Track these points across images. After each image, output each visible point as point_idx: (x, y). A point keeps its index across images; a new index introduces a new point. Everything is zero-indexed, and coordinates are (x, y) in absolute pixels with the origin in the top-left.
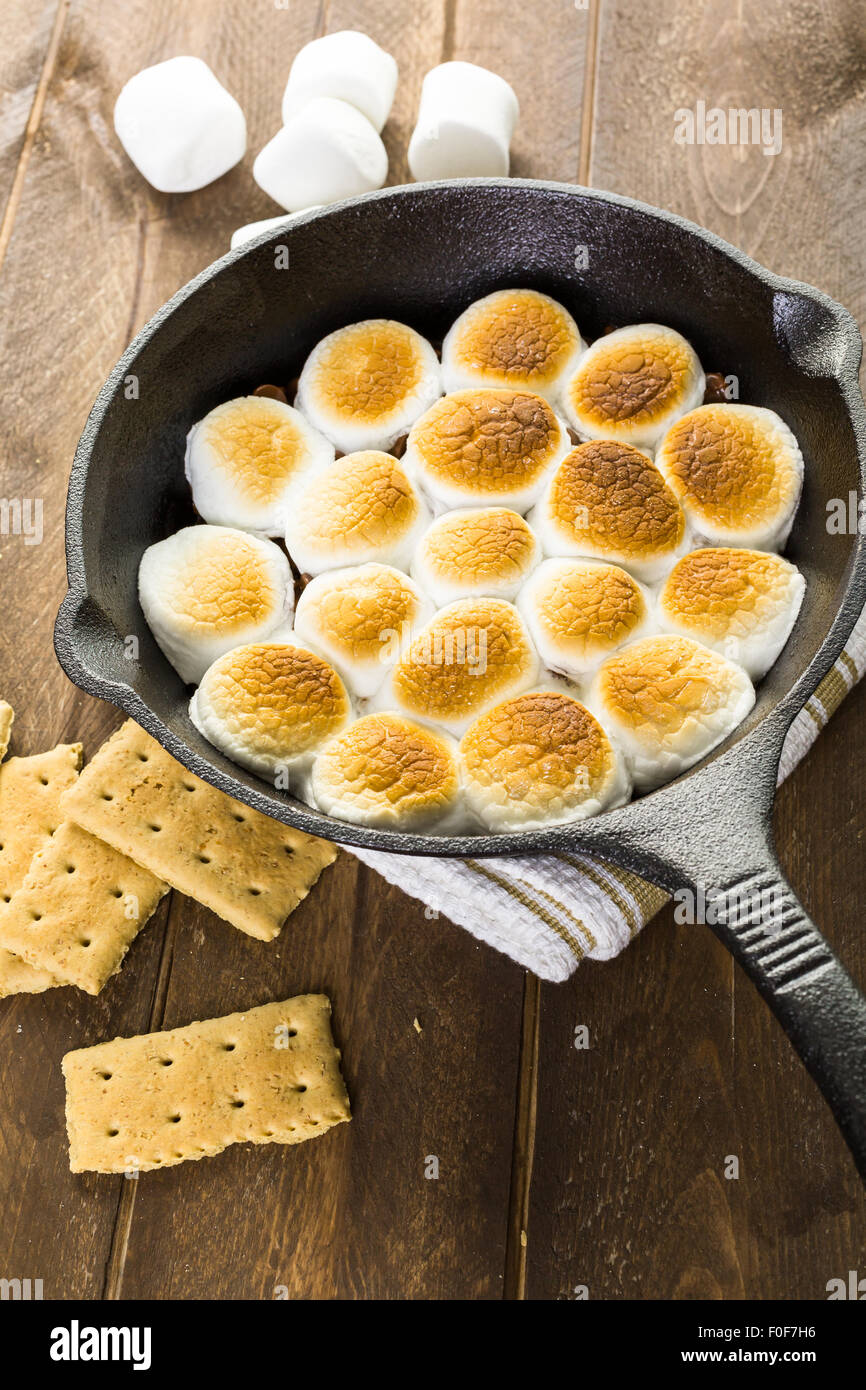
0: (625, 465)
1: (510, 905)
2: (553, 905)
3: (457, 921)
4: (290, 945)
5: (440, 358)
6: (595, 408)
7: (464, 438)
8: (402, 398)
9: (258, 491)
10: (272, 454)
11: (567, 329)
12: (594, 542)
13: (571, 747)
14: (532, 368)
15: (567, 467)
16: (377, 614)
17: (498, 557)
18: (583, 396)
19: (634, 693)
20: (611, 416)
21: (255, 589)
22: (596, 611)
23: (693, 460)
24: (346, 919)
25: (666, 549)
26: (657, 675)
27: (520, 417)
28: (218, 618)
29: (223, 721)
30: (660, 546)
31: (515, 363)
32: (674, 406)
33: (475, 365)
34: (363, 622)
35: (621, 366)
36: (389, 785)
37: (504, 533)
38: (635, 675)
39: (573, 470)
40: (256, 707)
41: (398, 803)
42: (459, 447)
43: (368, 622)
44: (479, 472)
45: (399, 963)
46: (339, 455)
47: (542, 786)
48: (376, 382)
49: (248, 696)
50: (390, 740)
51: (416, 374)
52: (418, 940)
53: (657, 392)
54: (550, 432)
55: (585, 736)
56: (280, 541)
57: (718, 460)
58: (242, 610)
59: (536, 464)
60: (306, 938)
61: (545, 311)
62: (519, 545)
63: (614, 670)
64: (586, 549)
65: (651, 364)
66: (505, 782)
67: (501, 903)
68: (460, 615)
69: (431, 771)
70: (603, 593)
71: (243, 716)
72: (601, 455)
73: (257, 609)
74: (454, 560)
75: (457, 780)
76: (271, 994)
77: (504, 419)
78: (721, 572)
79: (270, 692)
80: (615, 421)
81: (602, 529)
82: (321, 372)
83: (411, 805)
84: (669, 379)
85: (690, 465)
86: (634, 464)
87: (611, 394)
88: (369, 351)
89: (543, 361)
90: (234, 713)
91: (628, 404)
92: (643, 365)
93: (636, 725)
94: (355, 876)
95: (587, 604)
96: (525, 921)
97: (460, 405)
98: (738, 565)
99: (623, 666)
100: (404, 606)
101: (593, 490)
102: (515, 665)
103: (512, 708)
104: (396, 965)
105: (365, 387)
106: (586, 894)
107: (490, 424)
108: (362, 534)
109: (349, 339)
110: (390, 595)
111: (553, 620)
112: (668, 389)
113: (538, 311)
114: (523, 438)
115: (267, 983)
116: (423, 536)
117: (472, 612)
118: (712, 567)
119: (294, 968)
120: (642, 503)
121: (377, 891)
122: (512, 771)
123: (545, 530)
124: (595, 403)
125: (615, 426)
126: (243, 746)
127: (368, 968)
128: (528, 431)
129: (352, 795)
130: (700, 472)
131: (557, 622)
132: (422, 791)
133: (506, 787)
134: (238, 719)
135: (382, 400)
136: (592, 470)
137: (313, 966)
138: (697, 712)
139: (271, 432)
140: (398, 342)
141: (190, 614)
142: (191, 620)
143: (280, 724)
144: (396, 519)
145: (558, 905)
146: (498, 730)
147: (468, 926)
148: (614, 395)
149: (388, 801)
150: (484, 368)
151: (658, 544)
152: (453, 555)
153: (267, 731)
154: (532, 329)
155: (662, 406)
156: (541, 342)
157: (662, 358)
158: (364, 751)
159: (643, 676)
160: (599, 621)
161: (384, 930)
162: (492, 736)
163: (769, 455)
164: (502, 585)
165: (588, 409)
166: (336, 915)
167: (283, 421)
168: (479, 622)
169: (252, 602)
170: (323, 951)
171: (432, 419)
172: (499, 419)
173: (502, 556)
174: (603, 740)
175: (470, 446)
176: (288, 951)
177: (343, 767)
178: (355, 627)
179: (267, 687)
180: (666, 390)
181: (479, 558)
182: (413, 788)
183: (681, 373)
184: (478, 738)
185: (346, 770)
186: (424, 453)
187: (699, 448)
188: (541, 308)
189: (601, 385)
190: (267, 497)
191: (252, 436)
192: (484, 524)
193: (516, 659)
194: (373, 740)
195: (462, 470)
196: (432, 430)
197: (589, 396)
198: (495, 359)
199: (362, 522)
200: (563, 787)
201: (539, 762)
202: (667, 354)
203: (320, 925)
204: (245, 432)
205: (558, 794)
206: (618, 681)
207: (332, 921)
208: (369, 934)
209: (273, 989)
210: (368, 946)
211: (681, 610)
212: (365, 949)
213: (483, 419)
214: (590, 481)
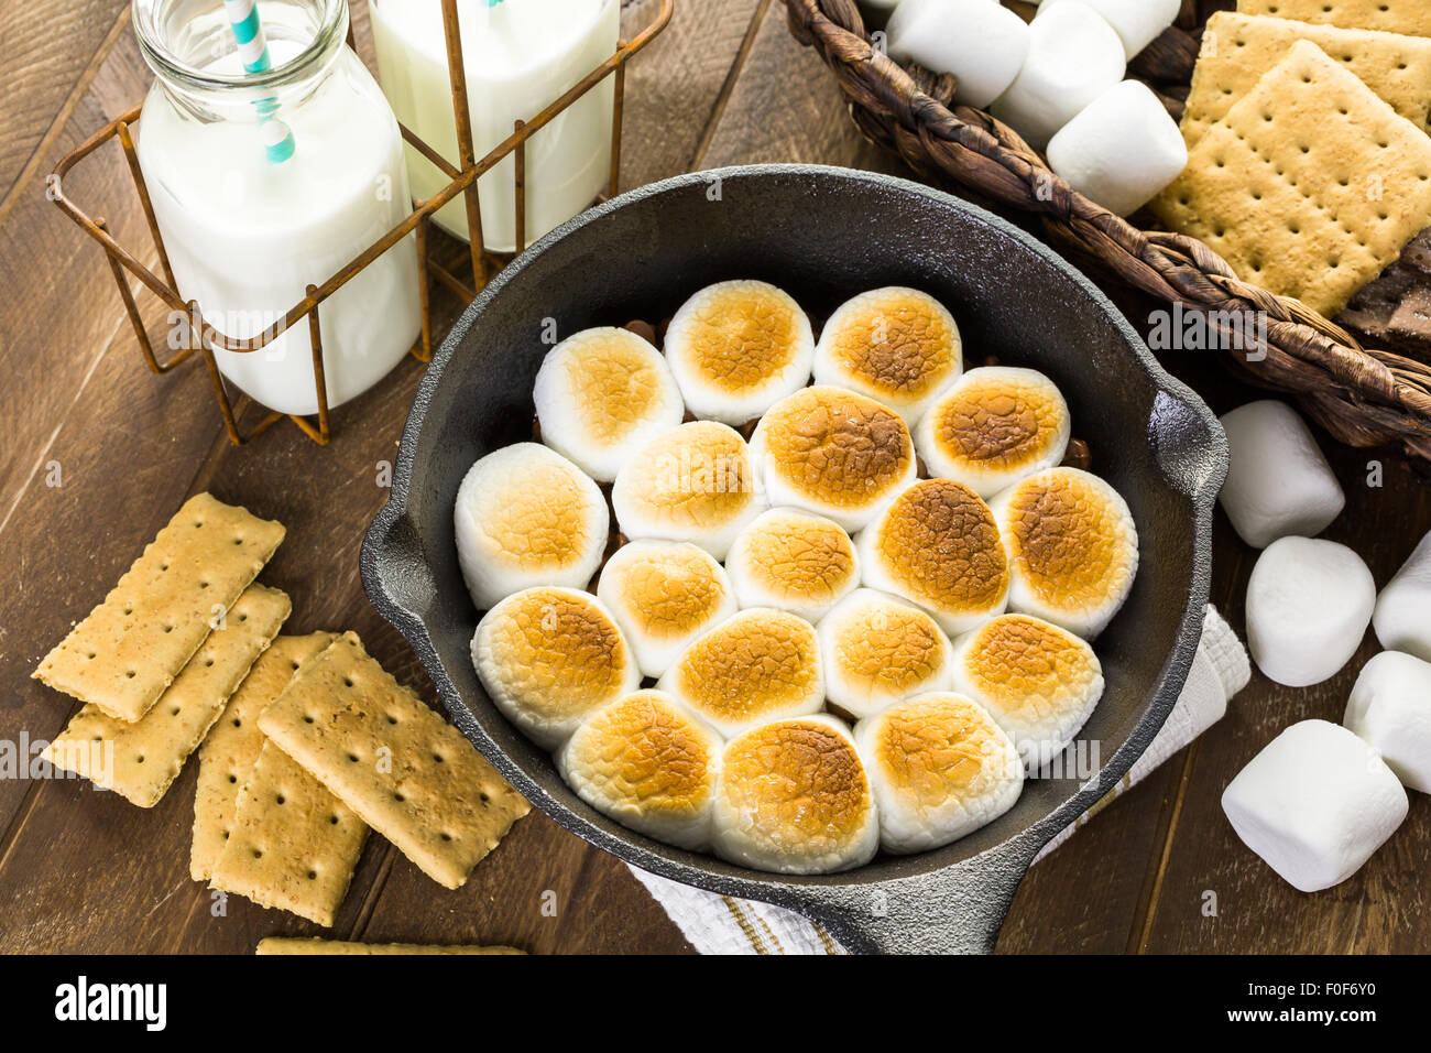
0: (963, 514)
1: (727, 923)
2: (768, 935)
3: (673, 917)
4: (506, 890)
5: (817, 342)
6: (954, 439)
7: (815, 441)
8: (767, 376)
9: (600, 431)
10: (625, 395)
11: (950, 348)
12: (910, 585)
13: (831, 797)
14: (903, 383)
15: (905, 500)
16: (681, 597)
17: (814, 577)
18: (945, 424)
19: (907, 753)
20: (967, 453)
21: (569, 533)
22: (891, 655)
23: (1036, 525)
25: (979, 609)
26: (934, 742)
27: (875, 436)
28: (524, 552)
29: (498, 667)
30: (975, 606)
31: (886, 374)
32: (1031, 460)
33: (846, 363)
34: (666, 601)
35: (991, 405)
36: (642, 779)
37: (827, 553)
38: (914, 735)
39: (910, 505)
40: (533, 660)
41: (644, 803)
42: (807, 450)
43: (671, 603)
44: (819, 480)
46: (689, 417)
47: (791, 828)
48: (747, 352)
49: (528, 647)
50: (654, 730)
51: (789, 355)
53: (1018, 442)
54: (901, 459)
55: (848, 788)
56: (607, 488)
57: (1060, 534)
58: (550, 550)
59: (877, 488)
60: (524, 888)
61: (933, 322)
62: (838, 571)
63: (893, 721)
64: (900, 589)
65: (1021, 413)
66: (756, 810)
67: (719, 918)
68: (762, 623)
69: (687, 775)
70: (903, 638)
71: (519, 667)
72: (941, 497)
73: (566, 553)
74: (771, 567)
75: (710, 790)
76: (475, 935)
77: (860, 434)
78: (1031, 648)
79: (551, 648)
80: (969, 459)
81: (921, 574)
82: (695, 324)
83: (658, 807)
84: (1034, 433)
85: (1032, 529)
86: (972, 514)
87: (973, 430)
88: (749, 316)
89: (915, 379)
90: (510, 661)
91: (987, 445)
92: (1013, 411)
93: (900, 786)
95: (884, 646)
96: (737, 944)
97: (820, 404)
98: (1051, 646)
99: (906, 721)
100: (710, 598)
101: (924, 532)
102: (800, 688)
103: (784, 734)
105: (735, 355)
106: (803, 937)
107: (844, 434)
108: (689, 511)
109: (733, 297)
110: (698, 583)
111: (847, 655)
112: (1030, 442)
113: (925, 321)
114: (872, 459)
115: (475, 922)
116: (747, 530)
117: (774, 623)
118: (1024, 639)
119: (504, 915)
120: (969, 557)
121: (605, 860)
122: (767, 802)
123: (868, 559)
124: (955, 434)
125: (967, 464)
126: (510, 699)
127: (575, 935)
128: (879, 453)
129: (603, 778)
130: (1039, 539)
131: (851, 658)
132: (672, 796)
133: (755, 817)
134: (513, 670)
135: (748, 373)
136: (929, 510)
137: (523, 918)
138: (962, 794)
139: (631, 372)
140: (781, 316)
141: (499, 540)
142: (498, 546)
143: (552, 683)
144: (726, 504)
145: (773, 937)
146: (766, 752)
147: (683, 926)
148: (976, 433)
149: (635, 797)
150: (855, 370)
151: (973, 603)
152: (771, 561)
153: (537, 688)
154: (914, 341)
155: (1020, 457)
156: (919, 358)
157: (1034, 410)
158: (625, 733)
159: (920, 737)
160: (891, 665)
161: (601, 902)
162: (758, 756)
163: (1111, 544)
164: (810, 605)
165: (945, 438)
166: (559, 874)
167: (646, 364)
168: (778, 636)
169: (563, 545)
171: (789, 411)
172: (854, 432)
173: (818, 578)
174: (863, 795)
175: (819, 451)
176: (503, 896)
177: (603, 745)
178: (657, 603)
179: (550, 642)
180: (1027, 444)
181: (795, 573)
182: (664, 790)
183: (1047, 430)
184: (744, 752)
185: (604, 748)
186: (772, 444)
187: (1046, 515)
188: (929, 319)
189: (966, 418)
190: (607, 438)
191: (610, 372)
192: (810, 537)
193: (803, 682)
194: (639, 724)
195: (803, 473)
196: (786, 422)
197: (951, 425)
198: (869, 364)
199: (693, 499)
200: (810, 836)
201: (796, 802)
202: (1040, 407)
204: (605, 366)
205: (802, 841)
206: (897, 735)
207: (554, 879)
208: (586, 902)
209: (479, 931)
210: (581, 914)
211: (981, 673)
212: (578, 916)
213: (839, 427)
214: (924, 521)
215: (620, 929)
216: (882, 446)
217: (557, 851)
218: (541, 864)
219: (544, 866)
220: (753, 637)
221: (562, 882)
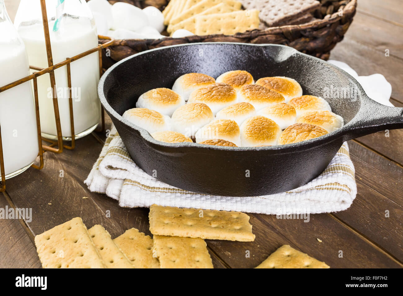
15: (243, 91)
20: (240, 85)
24: (268, 230)
25: (283, 100)
26: (315, 114)
27: (221, 85)
38: (309, 116)
39: (246, 90)
42: (211, 94)
43: (229, 127)
59: (234, 93)
63: (302, 118)
68: (252, 119)
72: (250, 86)
74: (237, 111)
77: (217, 87)
80: (242, 85)
86: (260, 85)
87: (235, 81)
91: (242, 81)
95: (281, 108)
97: (200, 89)
98: (305, 97)
99: (304, 116)
100: (234, 122)
103: (288, 130)
104: (295, 233)
107: (215, 88)
110: (228, 121)
114: (227, 88)
115: (263, 253)
118: (299, 99)
119: (266, 246)
122: (305, 138)
124: (234, 83)
127: (288, 236)
130: (275, 85)
131: (278, 114)
146: (290, 135)
150: (197, 84)
152: (235, 110)
156: (207, 77)
162: (289, 137)
170: (270, 239)
175: (214, 93)
176: (260, 244)
178: (226, 129)
186: (201, 100)
189: (231, 81)
196: (199, 95)
199: (202, 111)
201: (311, 133)
206: (306, 119)
209: (267, 254)
211: (301, 107)
213: (212, 88)
214: (253, 91)
215: (295, 228)
216: (225, 85)
220: (254, 122)
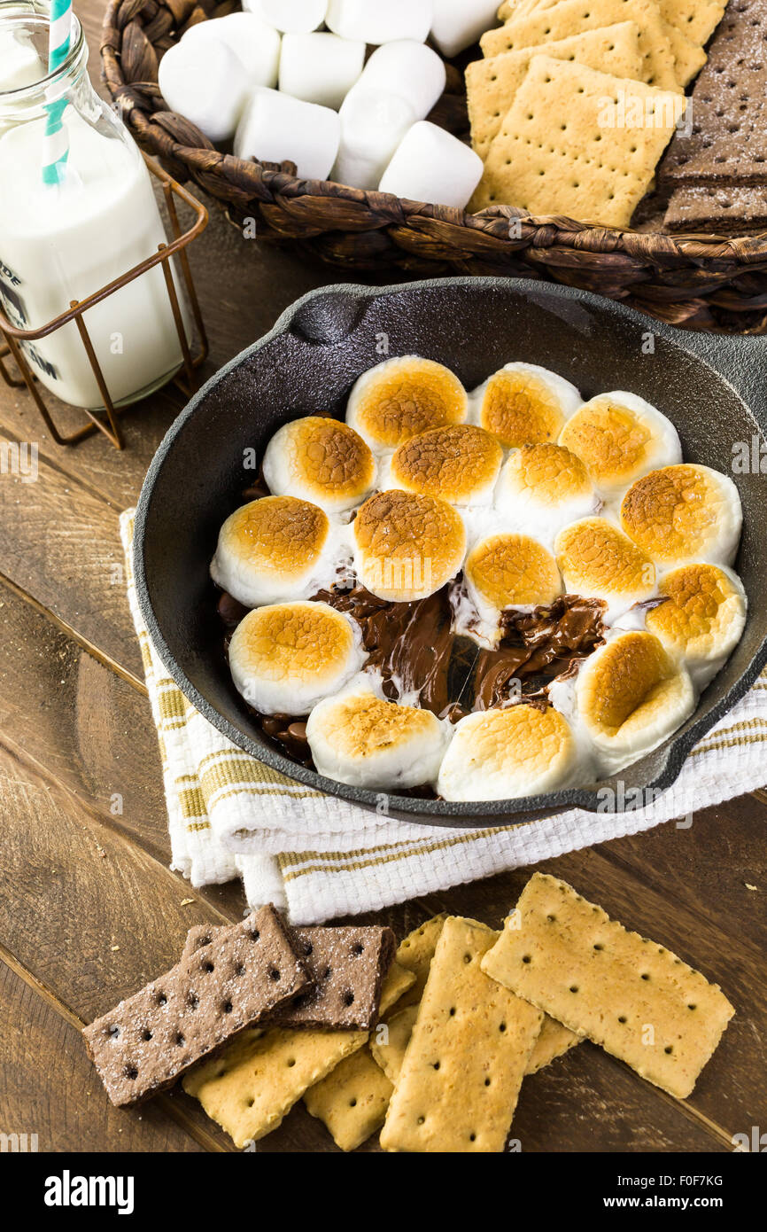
24: (632, 885)
45: (693, 871)
52: (683, 849)
60: (628, 919)
94: (602, 859)
104: (693, 875)
121: (626, 853)
127: (681, 893)
137: (654, 927)
161: (659, 865)
166: (624, 889)
170: (647, 914)
203: (625, 904)
207: (628, 895)
208: (654, 876)
210: (664, 883)
212: (666, 887)
217: (605, 885)
218: (612, 900)
219: (614, 898)
221: (632, 890)
